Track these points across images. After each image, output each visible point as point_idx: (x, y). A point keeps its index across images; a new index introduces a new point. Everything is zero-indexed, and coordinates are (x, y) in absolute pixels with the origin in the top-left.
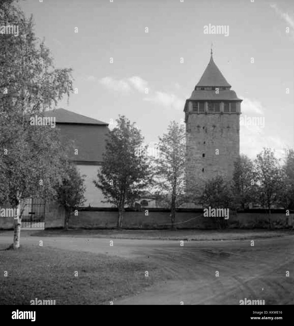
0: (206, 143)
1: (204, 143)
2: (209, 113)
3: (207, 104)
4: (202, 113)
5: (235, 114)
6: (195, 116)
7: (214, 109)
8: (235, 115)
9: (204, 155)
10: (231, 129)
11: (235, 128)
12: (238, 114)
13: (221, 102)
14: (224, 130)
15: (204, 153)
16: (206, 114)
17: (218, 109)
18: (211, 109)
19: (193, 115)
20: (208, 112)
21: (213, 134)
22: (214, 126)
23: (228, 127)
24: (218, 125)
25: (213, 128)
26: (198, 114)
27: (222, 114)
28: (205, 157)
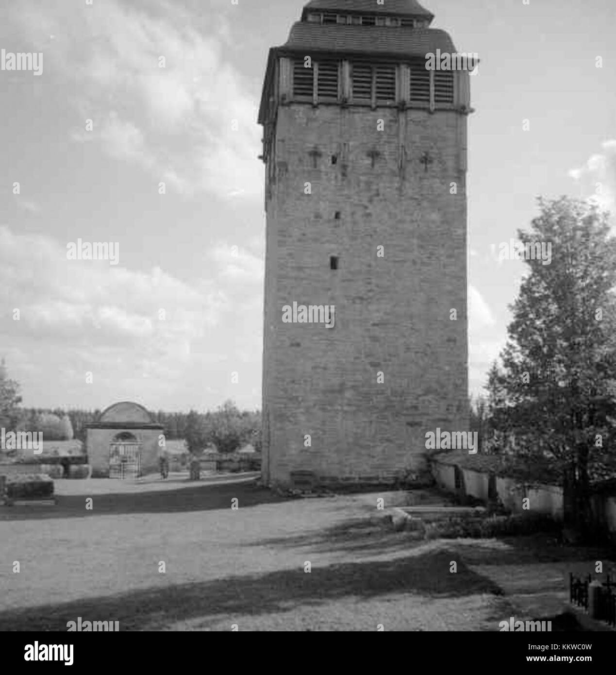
0: (342, 216)
1: (337, 215)
2: (356, 106)
3: (346, 69)
4: (328, 104)
5: (450, 110)
6: (300, 112)
7: (374, 90)
8: (452, 115)
9: (334, 263)
10: (435, 167)
11: (450, 164)
12: (463, 111)
13: (398, 65)
14: (410, 168)
15: (335, 255)
16: (344, 105)
17: (388, 91)
18: (361, 88)
19: (294, 107)
20: (351, 101)
21: (368, 184)
22: (374, 155)
23: (426, 160)
24: (386, 151)
25: (368, 161)
26: (315, 107)
27: (402, 108)
28: (339, 272)
